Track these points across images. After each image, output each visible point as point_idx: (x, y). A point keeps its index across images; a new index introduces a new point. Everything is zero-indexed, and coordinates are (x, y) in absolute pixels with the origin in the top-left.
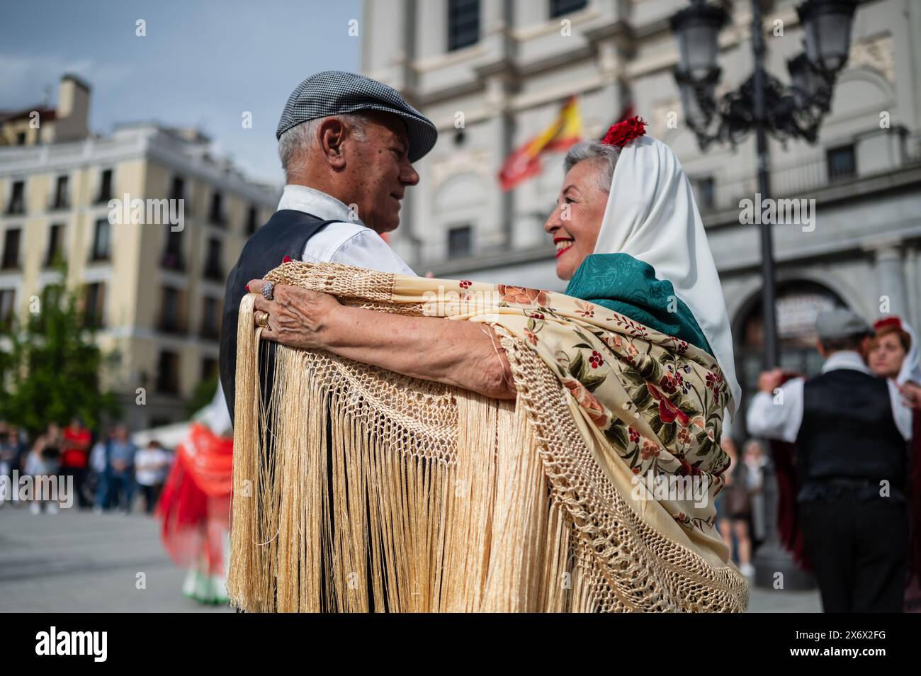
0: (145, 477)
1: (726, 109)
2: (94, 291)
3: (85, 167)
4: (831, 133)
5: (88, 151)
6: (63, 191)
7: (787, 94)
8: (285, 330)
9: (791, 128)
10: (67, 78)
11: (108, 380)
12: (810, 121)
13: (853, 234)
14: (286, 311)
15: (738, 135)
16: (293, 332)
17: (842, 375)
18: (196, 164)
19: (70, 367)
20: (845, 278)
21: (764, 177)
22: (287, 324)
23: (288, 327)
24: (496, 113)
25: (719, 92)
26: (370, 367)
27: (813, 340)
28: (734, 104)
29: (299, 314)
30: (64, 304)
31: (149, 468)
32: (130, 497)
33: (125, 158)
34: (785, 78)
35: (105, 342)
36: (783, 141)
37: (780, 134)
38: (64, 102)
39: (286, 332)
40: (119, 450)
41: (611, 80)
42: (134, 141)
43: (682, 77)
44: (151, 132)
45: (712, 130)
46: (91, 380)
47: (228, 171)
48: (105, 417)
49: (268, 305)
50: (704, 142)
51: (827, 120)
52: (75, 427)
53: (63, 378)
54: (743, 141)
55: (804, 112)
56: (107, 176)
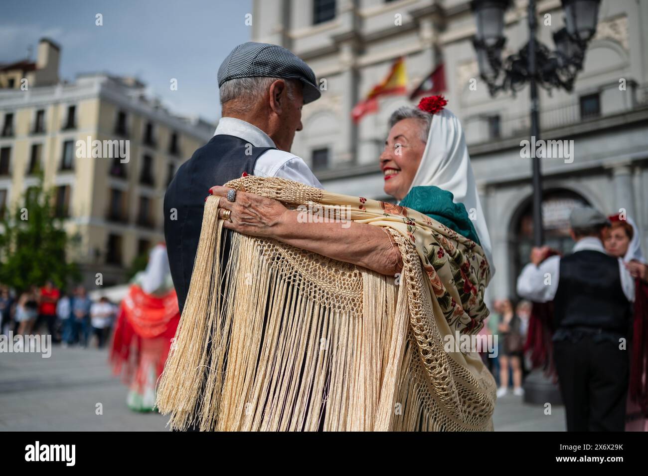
0: (98, 323)
1: (509, 67)
2: (63, 192)
3: (56, 103)
4: (583, 85)
5: (58, 93)
6: (40, 120)
7: (552, 56)
8: (244, 224)
9: (554, 81)
10: (44, 40)
11: (72, 254)
12: (568, 75)
13: (597, 156)
14: (247, 211)
15: (517, 86)
16: (251, 225)
17: (587, 254)
18: (134, 103)
19: (45, 245)
20: (592, 187)
21: (535, 115)
22: (246, 220)
23: (247, 222)
24: (347, 68)
25: (504, 55)
26: (303, 250)
27: (567, 231)
28: (514, 63)
29: (257, 213)
30: (41, 200)
31: (100, 316)
32: (87, 336)
33: (84, 98)
34: (551, 45)
35: (70, 227)
36: (549, 90)
37: (547, 85)
38: (41, 57)
39: (245, 225)
40: (80, 303)
41: (428, 45)
42: (91, 85)
43: (478, 44)
44: (103, 79)
45: (499, 82)
46: (60, 254)
47: (157, 108)
48: (70, 280)
49: (231, 206)
50: (493, 90)
51: (580, 75)
52: (48, 287)
53: (40, 253)
54: (521, 90)
55: (564, 70)
56: (72, 110)
